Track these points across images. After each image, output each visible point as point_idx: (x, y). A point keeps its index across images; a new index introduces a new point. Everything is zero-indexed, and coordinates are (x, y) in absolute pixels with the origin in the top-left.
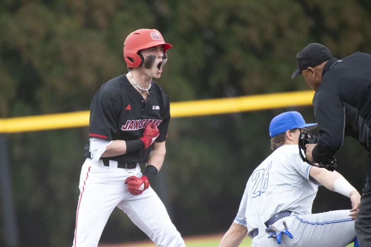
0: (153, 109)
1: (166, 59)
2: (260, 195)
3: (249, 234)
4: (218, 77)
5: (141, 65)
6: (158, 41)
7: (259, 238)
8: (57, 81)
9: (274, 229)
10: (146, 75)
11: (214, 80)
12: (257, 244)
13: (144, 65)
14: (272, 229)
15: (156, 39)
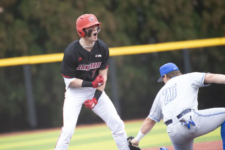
0: (96, 56)
1: (100, 30)
2: (170, 101)
3: (165, 123)
4: (145, 34)
5: (85, 35)
6: (93, 22)
7: (173, 125)
8: (56, 38)
9: (185, 120)
10: (90, 40)
11: (143, 36)
12: (173, 128)
13: (87, 35)
14: (183, 120)
15: (92, 21)
